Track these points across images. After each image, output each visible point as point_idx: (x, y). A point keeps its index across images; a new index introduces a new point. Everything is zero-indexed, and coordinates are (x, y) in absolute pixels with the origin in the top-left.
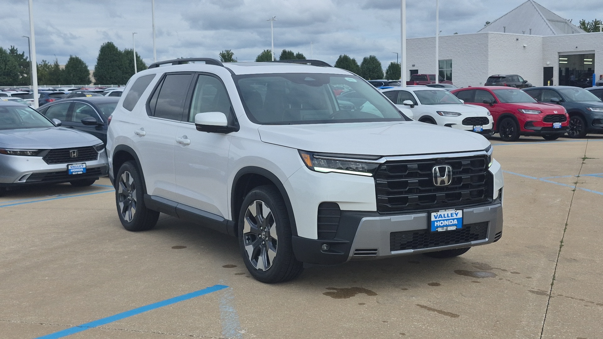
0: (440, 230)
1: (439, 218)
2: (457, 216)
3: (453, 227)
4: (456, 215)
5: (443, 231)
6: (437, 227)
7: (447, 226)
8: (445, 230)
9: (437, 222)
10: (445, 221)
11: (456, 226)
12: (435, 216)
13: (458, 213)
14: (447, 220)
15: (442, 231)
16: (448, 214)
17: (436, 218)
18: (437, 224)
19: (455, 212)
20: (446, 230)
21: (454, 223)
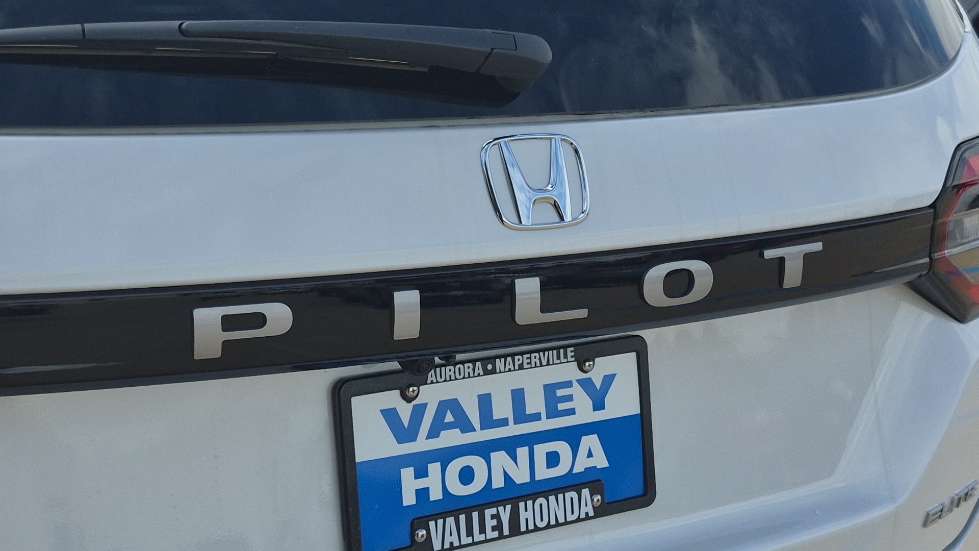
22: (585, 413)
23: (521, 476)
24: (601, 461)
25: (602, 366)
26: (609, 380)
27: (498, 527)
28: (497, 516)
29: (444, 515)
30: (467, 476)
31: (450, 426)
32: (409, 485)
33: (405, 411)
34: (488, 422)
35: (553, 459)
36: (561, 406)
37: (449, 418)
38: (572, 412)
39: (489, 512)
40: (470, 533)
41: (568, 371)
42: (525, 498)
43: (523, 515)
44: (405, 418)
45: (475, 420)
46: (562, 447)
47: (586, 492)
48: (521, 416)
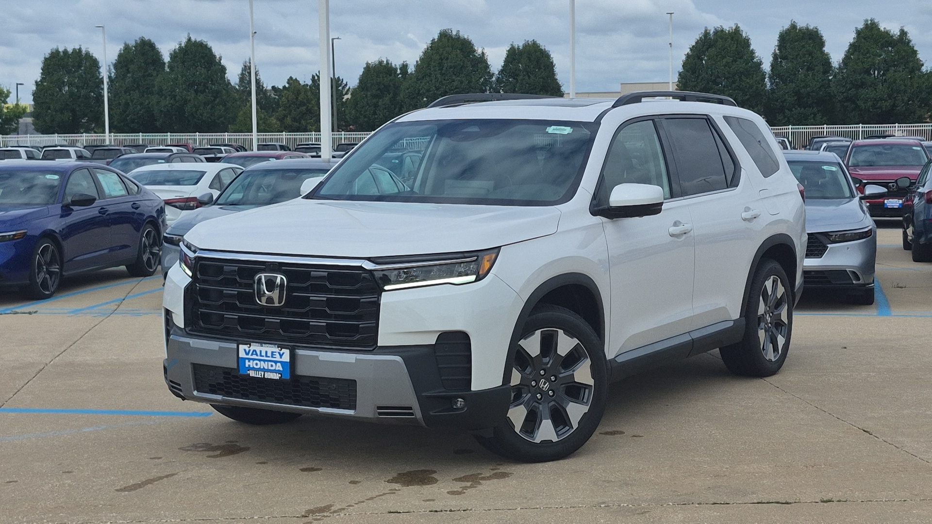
0: (252, 374)
1: (252, 354)
2: (281, 358)
3: (275, 374)
4: (281, 356)
5: (258, 376)
6: (249, 369)
7: (264, 370)
8: (261, 375)
9: (249, 362)
10: (262, 362)
11: (279, 374)
12: (245, 350)
13: (283, 353)
14: (264, 361)
15: (256, 376)
16: (266, 352)
17: (247, 354)
18: (249, 363)
19: (279, 351)
20: (263, 377)
21: (277, 369)
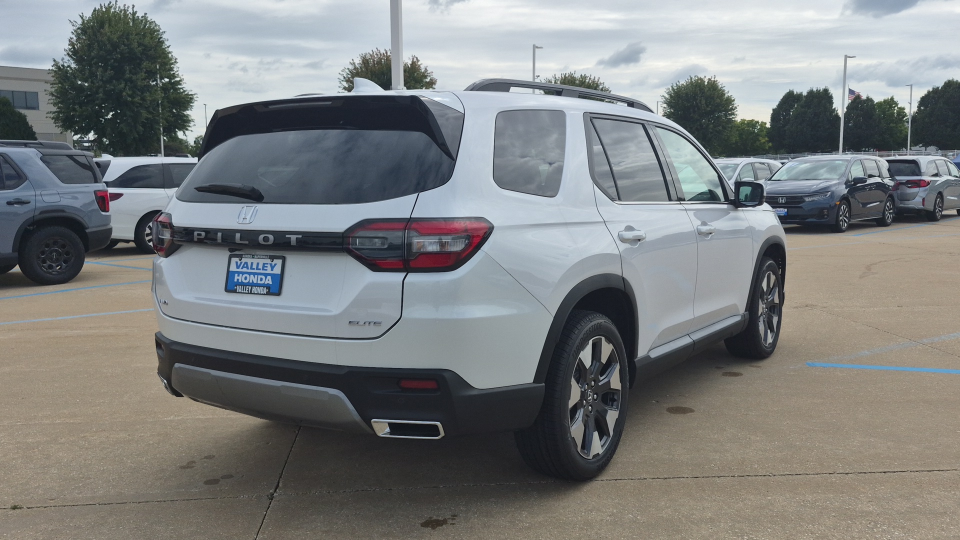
22: (269, 271)
23: (255, 282)
24: (271, 283)
25: (275, 261)
26: (275, 264)
27: (248, 291)
28: (248, 288)
29: (240, 285)
30: (246, 278)
31: (245, 267)
32: (236, 277)
33: (239, 262)
34: (252, 268)
35: (261, 279)
36: (265, 268)
37: (245, 266)
38: (266, 270)
39: (247, 287)
40: (243, 290)
41: (269, 261)
42: (254, 286)
43: (253, 290)
44: (239, 264)
45: (250, 268)
46: (263, 277)
47: (265, 288)
48: (257, 269)
